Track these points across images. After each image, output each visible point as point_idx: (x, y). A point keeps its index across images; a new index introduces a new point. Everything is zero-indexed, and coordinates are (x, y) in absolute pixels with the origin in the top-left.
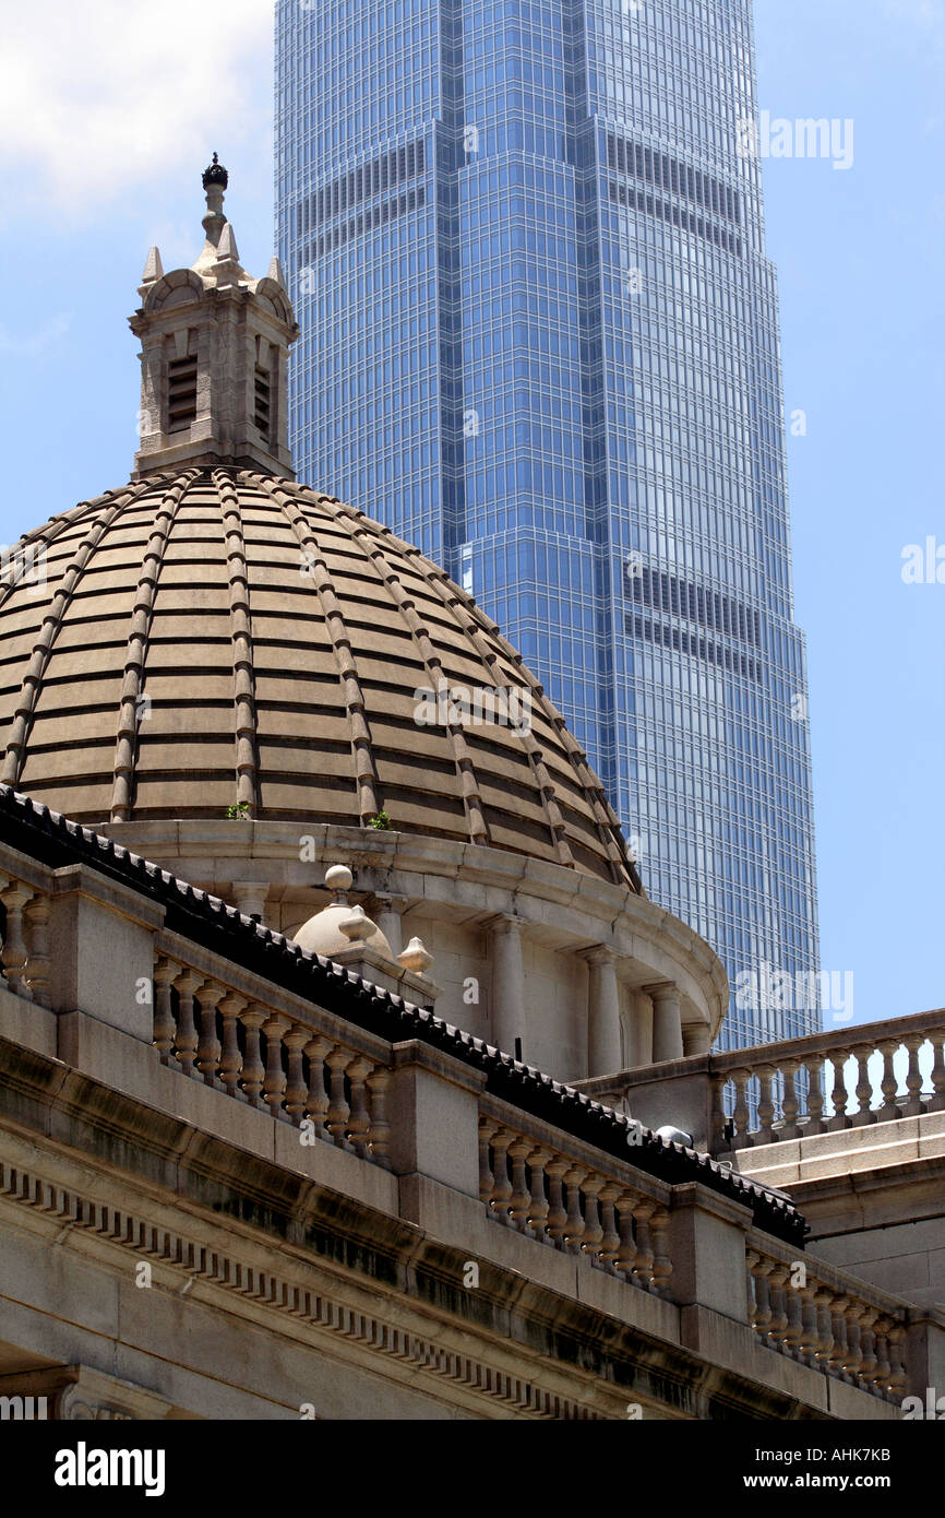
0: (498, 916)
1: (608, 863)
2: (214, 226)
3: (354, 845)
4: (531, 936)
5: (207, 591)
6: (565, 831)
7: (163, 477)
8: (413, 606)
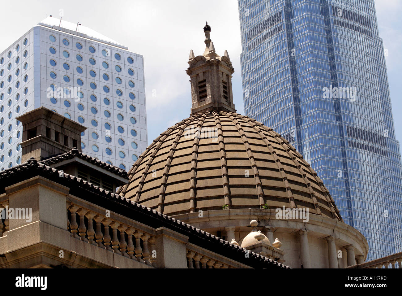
0: (300, 230)
1: (331, 213)
2: (208, 42)
3: (258, 214)
4: (310, 235)
5: (213, 146)
6: (318, 205)
7: (199, 115)
8: (271, 145)
